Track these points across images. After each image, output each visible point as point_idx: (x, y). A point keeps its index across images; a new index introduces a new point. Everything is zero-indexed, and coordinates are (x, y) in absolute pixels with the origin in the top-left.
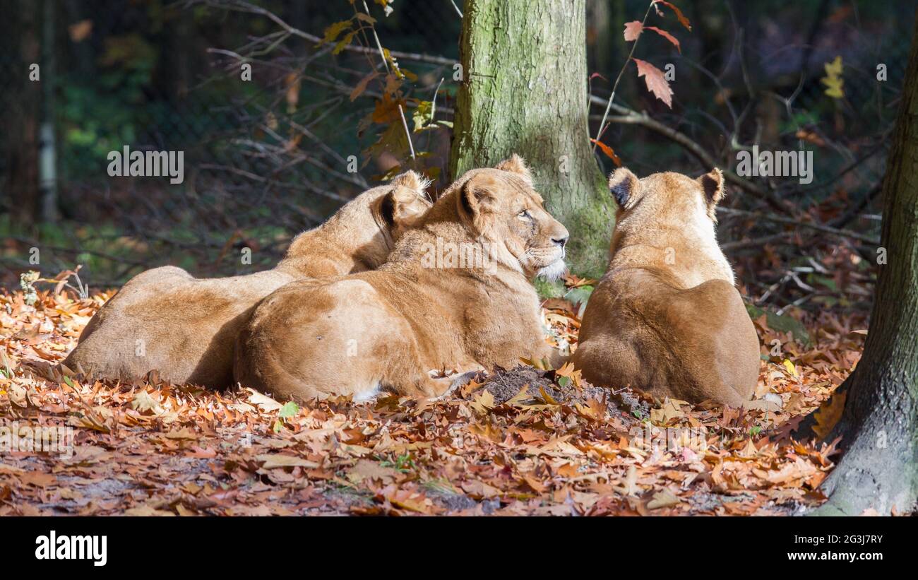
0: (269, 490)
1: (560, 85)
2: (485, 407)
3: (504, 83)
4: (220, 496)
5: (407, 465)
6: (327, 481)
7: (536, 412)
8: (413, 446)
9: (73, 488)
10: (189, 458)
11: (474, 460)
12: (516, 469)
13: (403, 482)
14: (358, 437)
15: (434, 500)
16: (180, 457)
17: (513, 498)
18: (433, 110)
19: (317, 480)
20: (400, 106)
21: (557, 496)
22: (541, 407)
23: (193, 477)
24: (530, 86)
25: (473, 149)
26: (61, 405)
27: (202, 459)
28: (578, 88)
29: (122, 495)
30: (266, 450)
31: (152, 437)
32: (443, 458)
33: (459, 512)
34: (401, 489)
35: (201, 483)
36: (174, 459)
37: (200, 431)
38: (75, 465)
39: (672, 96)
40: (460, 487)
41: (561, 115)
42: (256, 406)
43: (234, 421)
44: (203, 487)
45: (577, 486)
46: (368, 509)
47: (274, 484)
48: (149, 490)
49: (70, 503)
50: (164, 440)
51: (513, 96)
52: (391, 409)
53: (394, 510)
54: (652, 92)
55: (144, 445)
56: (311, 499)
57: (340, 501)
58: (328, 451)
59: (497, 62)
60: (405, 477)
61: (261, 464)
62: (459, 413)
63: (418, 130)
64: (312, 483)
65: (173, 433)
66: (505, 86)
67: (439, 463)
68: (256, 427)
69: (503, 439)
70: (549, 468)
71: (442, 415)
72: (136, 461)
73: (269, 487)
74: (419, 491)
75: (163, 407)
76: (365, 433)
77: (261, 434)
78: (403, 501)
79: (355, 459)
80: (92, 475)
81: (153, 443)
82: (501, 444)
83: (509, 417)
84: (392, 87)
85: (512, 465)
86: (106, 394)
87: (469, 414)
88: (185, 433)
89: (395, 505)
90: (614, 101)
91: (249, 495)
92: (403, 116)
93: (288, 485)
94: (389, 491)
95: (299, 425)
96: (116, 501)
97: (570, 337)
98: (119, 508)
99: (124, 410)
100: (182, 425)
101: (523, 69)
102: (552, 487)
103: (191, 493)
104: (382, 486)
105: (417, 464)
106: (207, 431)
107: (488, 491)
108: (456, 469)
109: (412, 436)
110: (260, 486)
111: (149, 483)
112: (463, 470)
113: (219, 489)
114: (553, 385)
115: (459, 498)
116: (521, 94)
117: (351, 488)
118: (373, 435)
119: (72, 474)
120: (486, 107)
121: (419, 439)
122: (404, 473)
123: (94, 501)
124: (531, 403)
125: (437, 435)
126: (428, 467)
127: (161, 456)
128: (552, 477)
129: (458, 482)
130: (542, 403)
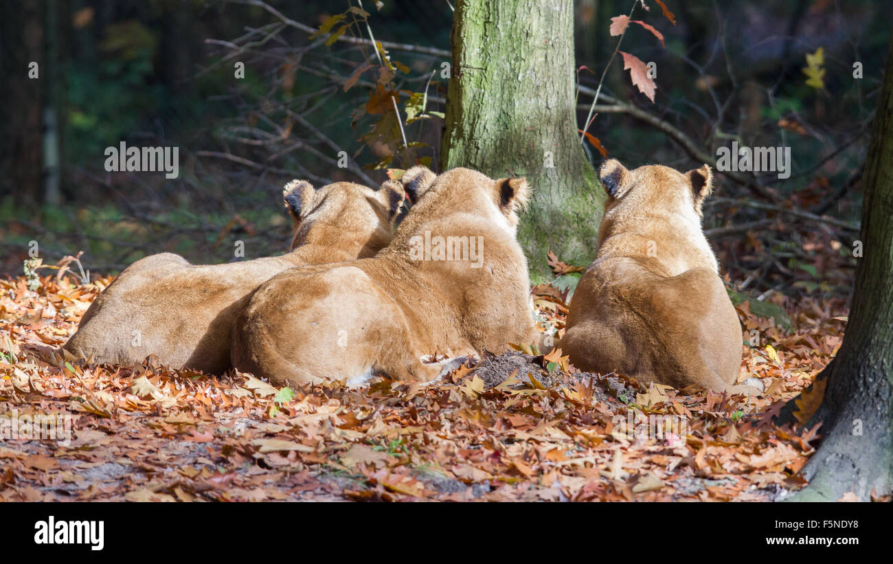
0: (265, 474)
1: (549, 77)
2: (475, 392)
3: (494, 74)
4: (217, 480)
5: (399, 449)
6: (321, 464)
7: (524, 397)
8: (405, 431)
9: (74, 473)
10: (188, 442)
11: (465, 445)
12: (505, 454)
13: (396, 466)
14: (351, 421)
15: (425, 484)
16: (179, 441)
17: (502, 481)
18: (425, 101)
19: (312, 463)
20: (393, 97)
21: (545, 479)
22: (530, 392)
23: (191, 461)
24: (520, 78)
25: (464, 139)
26: (63, 390)
27: (199, 443)
28: (566, 80)
29: (122, 479)
30: (262, 435)
31: (151, 421)
32: (435, 442)
33: (450, 495)
34: (393, 473)
35: (199, 467)
36: (172, 443)
37: (199, 416)
38: (77, 449)
39: (656, 90)
40: (451, 471)
41: (550, 107)
42: (252, 391)
43: (232, 406)
44: (201, 471)
45: (564, 471)
46: (360, 492)
47: (270, 468)
48: (148, 474)
49: (71, 487)
50: (163, 424)
51: (503, 88)
52: (384, 394)
53: (387, 493)
54: (636, 86)
55: (143, 429)
56: (306, 482)
57: (334, 485)
58: (322, 435)
59: (487, 55)
60: (397, 461)
61: (257, 448)
62: (450, 398)
63: (410, 120)
64: (307, 467)
65: (172, 417)
66: (495, 78)
67: (431, 447)
68: (253, 411)
69: (493, 424)
70: (537, 453)
71: (434, 400)
72: (136, 445)
73: (265, 470)
74: (411, 475)
75: (162, 392)
76: (359, 417)
77: (257, 418)
78: (395, 484)
79: (349, 444)
80: (93, 459)
81: (153, 427)
82: (490, 429)
83: (499, 402)
84: (385, 78)
85: (501, 449)
86: (107, 379)
87: (460, 400)
88: (184, 417)
89: (388, 489)
90: (602, 91)
91: (246, 479)
92: (396, 107)
93: (284, 469)
94: (381, 475)
95: (294, 410)
96: (116, 485)
97: (558, 323)
98: (119, 491)
99: (124, 395)
100: (181, 409)
101: (513, 62)
102: (540, 471)
103: (189, 477)
104: (375, 470)
105: (409, 448)
106: (205, 416)
107: (478, 475)
108: (447, 453)
109: (404, 421)
110: (256, 469)
111: (148, 467)
112: (453, 455)
113: (217, 472)
114: (542, 371)
115: (449, 482)
116: (510, 86)
117: (345, 472)
118: (366, 419)
119: (74, 457)
120: (477, 98)
121: (411, 424)
122: (397, 457)
123: (94, 485)
124: (520, 388)
125: (429, 419)
126: (419, 452)
127: (160, 440)
128: (540, 462)
129: (449, 466)
130: (531, 388)
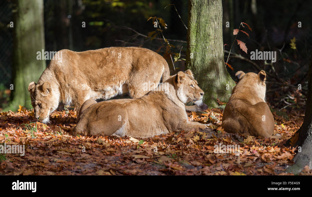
0: (136, 165)
1: (216, 48)
2: (197, 140)
3: (200, 47)
4: (122, 167)
5: (175, 157)
6: (153, 162)
7: (211, 141)
8: (177, 152)
9: (80, 166)
10: (113, 157)
11: (194, 155)
12: (206, 157)
13: (174, 162)
14: (161, 149)
15: (183, 167)
16: (111, 156)
17: (205, 165)
18: (180, 56)
19: (150, 162)
20: (170, 55)
21: (218, 165)
22: (213, 139)
23: (114, 162)
24: (207, 48)
25: (192, 67)
26: (77, 142)
27: (117, 157)
28: (221, 48)
29: (94, 168)
30: (135, 154)
31: (103, 151)
32: (185, 154)
33: (190, 170)
34: (173, 164)
35: (117, 164)
36: (109, 157)
37: (116, 149)
38: (81, 159)
39: (247, 50)
40: (190, 163)
41: (216, 56)
42: (132, 141)
43: (126, 146)
44: (117, 165)
45: (223, 162)
46: (164, 170)
47: (137, 163)
48: (102, 166)
49: (80, 170)
50: (106, 152)
51: (202, 51)
52: (170, 141)
53: (172, 170)
54: (242, 49)
55: (100, 153)
56: (148, 167)
57: (156, 168)
58: (152, 153)
59: (198, 42)
60: (174, 160)
61: (134, 158)
62: (189, 141)
63: (176, 62)
64: (148, 163)
65: (109, 150)
66: (200, 48)
67: (184, 156)
68: (132, 147)
69: (202, 149)
70: (215, 157)
71: (185, 142)
72: (98, 158)
73: (136, 164)
74: (179, 164)
75: (105, 142)
76: (163, 148)
77: (133, 149)
78: (174, 167)
79: (160, 156)
80: (86, 162)
81: (103, 152)
82: (202, 150)
83: (204, 142)
84: (168, 49)
85: (205, 156)
86: (89, 139)
87: (192, 142)
88: (112, 149)
89: (172, 168)
90: (231, 52)
91: (131, 167)
92: (171, 58)
93: (142, 163)
94: (170, 164)
95: (144, 146)
96: (93, 169)
97: (220, 119)
98: (94, 171)
99: (94, 143)
100: (111, 147)
101: (205, 43)
102: (216, 162)
103: (114, 166)
104: (168, 163)
105: (178, 156)
106: (118, 149)
107: (198, 164)
108: (189, 158)
109: (176, 149)
110: (134, 164)
111: (102, 164)
112: (191, 158)
113: (122, 165)
114: (216, 133)
115: (190, 166)
116: (205, 51)
117: (159, 164)
118: (165, 149)
119: (80, 162)
120: (195, 54)
121: (178, 149)
122: (174, 159)
123: (86, 169)
124: (210, 138)
125: (183, 148)
126: (181, 157)
127: (105, 156)
128: (216, 159)
129: (190, 161)
130: (213, 138)
